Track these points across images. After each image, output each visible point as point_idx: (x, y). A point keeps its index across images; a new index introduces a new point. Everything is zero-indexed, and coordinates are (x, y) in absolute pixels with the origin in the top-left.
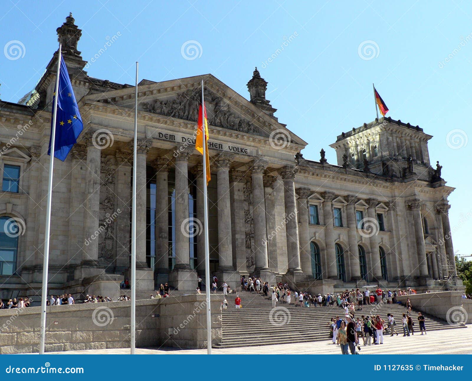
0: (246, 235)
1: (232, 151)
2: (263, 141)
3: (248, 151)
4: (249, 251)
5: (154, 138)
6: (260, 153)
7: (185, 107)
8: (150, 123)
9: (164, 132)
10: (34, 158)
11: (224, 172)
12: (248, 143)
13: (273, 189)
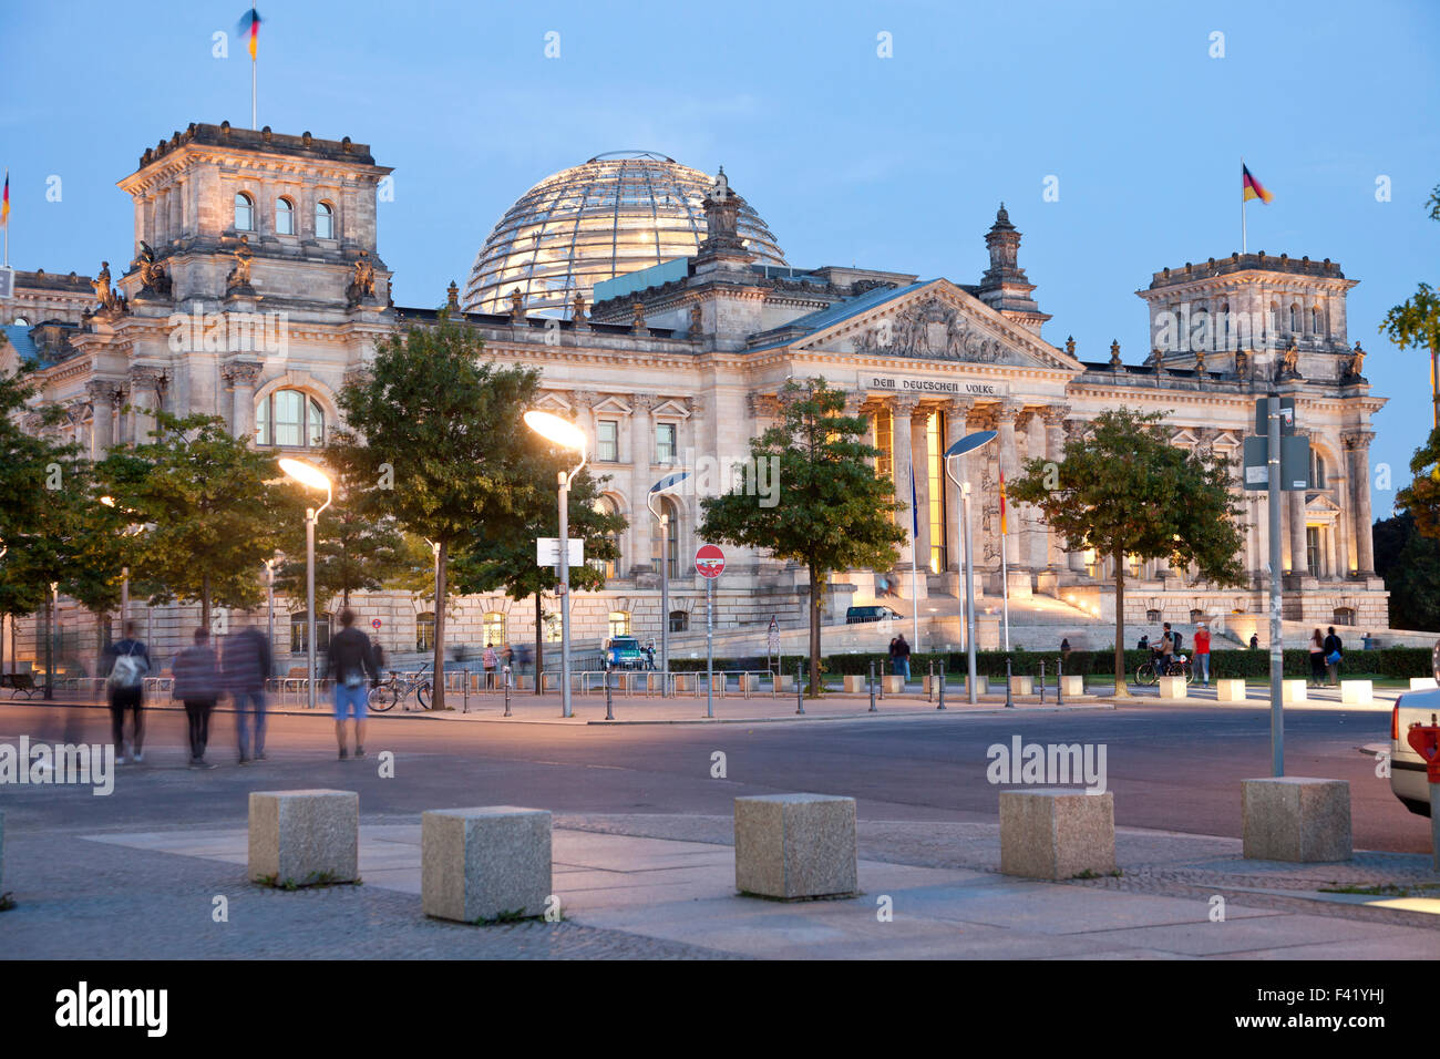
0: (984, 510)
1: (972, 392)
2: (1017, 373)
3: (994, 389)
4: (988, 533)
5: (868, 388)
6: (1011, 390)
7: (907, 334)
8: (864, 367)
9: (881, 377)
10: (695, 414)
11: (960, 426)
12: (994, 377)
13: (1027, 433)
